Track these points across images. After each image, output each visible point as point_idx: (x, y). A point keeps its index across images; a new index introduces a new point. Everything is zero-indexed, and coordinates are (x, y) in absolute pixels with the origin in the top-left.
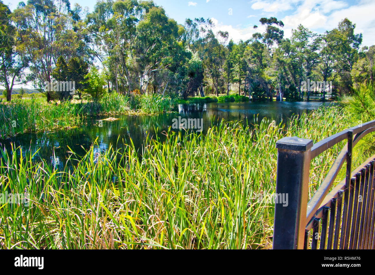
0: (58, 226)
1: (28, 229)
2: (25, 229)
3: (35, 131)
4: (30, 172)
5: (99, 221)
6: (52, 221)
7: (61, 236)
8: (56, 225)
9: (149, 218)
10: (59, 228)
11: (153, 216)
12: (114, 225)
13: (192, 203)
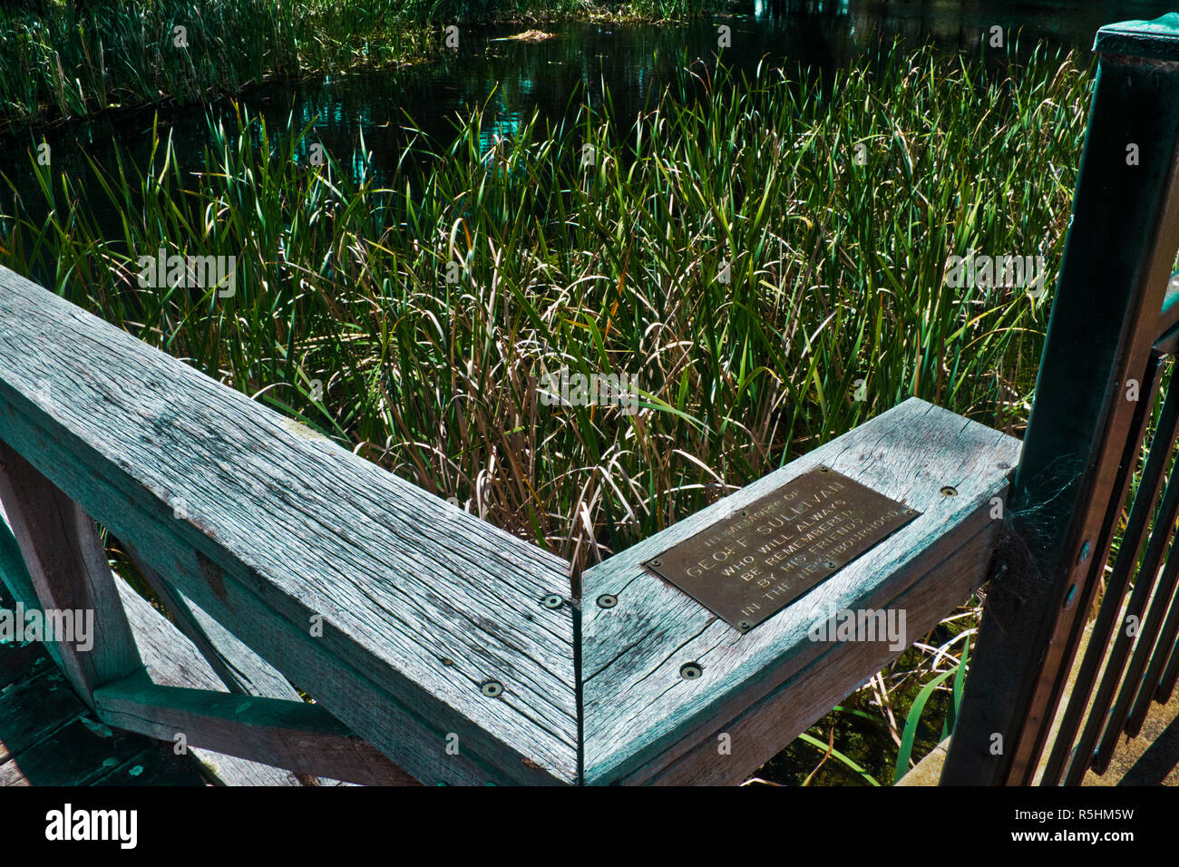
0: (375, 349)
1: (293, 355)
2: (285, 353)
3: (296, 76)
4: (290, 192)
5: (496, 338)
6: (358, 336)
7: (385, 378)
8: (369, 346)
9: (647, 332)
10: (379, 357)
11: (659, 326)
12: (538, 350)
13: (781, 296)
